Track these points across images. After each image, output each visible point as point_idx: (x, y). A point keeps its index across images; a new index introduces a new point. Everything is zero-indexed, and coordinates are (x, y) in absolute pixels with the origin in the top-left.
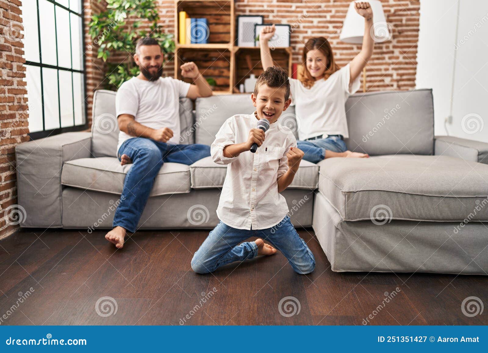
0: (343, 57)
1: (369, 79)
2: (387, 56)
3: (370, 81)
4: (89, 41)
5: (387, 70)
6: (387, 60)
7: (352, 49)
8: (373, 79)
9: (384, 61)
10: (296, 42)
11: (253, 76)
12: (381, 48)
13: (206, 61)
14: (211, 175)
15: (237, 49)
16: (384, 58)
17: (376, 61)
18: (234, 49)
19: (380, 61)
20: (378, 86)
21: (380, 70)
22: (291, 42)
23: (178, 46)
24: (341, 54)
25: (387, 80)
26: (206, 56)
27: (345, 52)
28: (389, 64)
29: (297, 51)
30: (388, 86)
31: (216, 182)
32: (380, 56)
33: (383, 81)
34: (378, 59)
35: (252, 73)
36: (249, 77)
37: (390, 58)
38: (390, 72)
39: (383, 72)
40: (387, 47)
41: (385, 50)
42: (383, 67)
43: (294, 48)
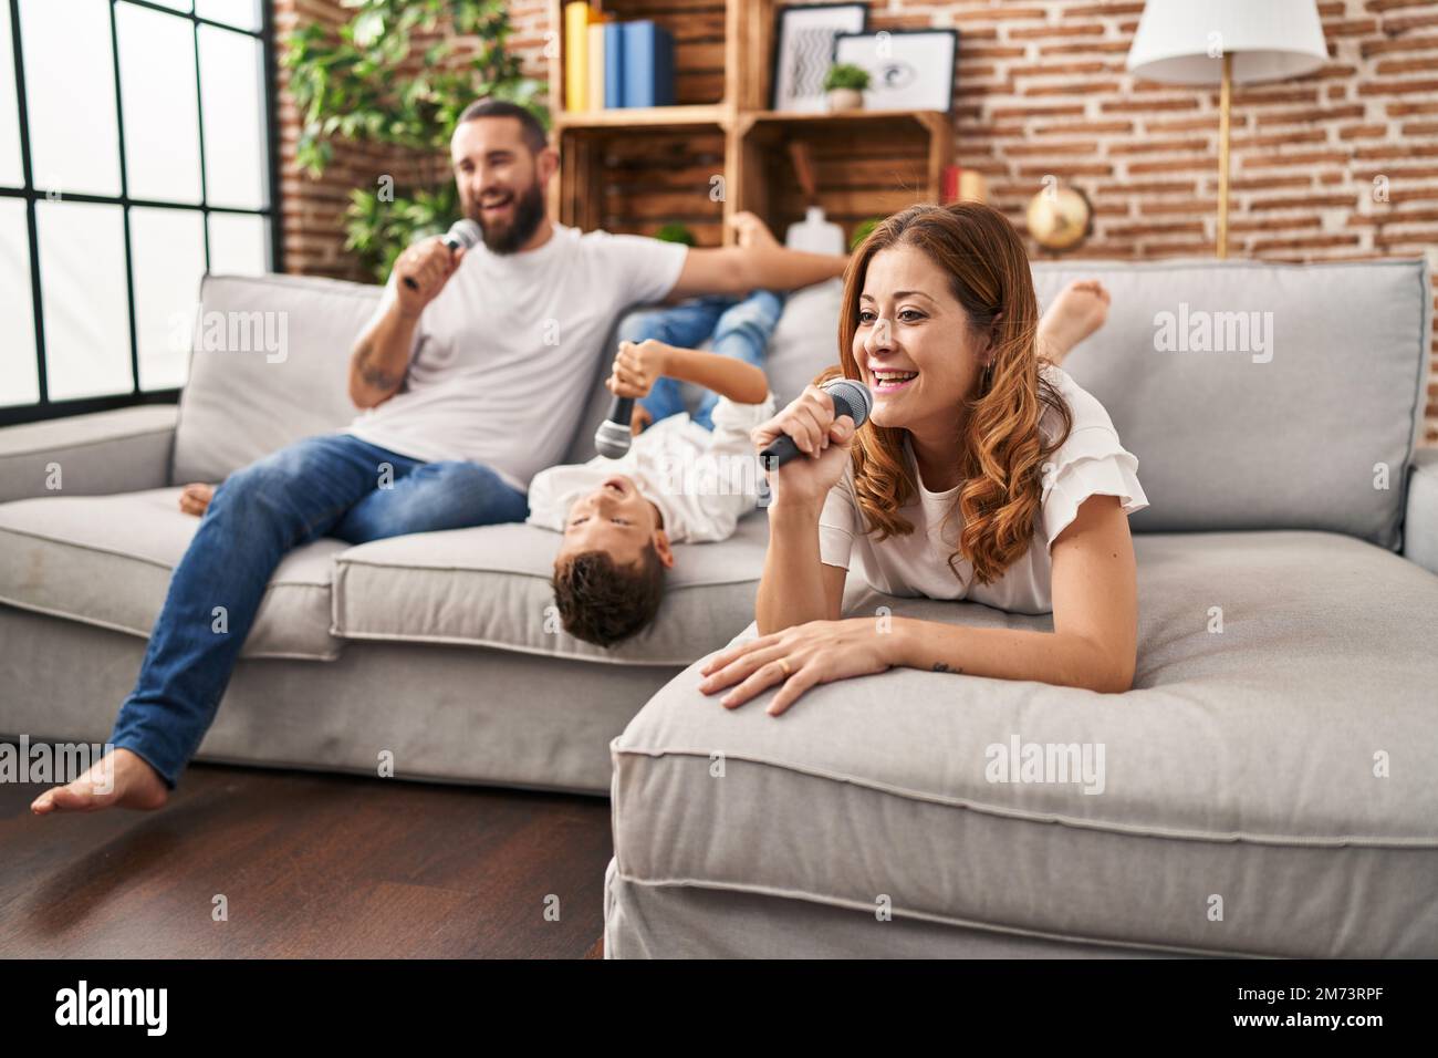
0: (1158, 137)
1: (1259, 217)
2: (1333, 127)
3: (1264, 226)
4: (289, 113)
5: (1334, 179)
6: (1334, 143)
7: (1194, 104)
8: (1274, 215)
9: (1322, 148)
10: (982, 91)
11: (815, 216)
12: (1311, 96)
13: (678, 167)
14: (395, 593)
15: (748, 120)
16: (1321, 137)
17: (1289, 150)
18: (737, 124)
19: (1308, 148)
20: (1296, 244)
21: (1307, 181)
22: (956, 92)
23: (561, 119)
24: (1150, 128)
25: (1334, 221)
26: (678, 149)
27: (1165, 117)
28: (1344, 158)
29: (986, 120)
30: (1336, 241)
31: (413, 623)
32: (1306, 128)
33: (1317, 222)
34: (1297, 139)
35: (815, 203)
36: (802, 218)
37: (1346, 135)
38: (1346, 188)
39: (1319, 190)
40: (1338, 93)
41: (1325, 104)
42: (1316, 170)
43: (976, 112)
